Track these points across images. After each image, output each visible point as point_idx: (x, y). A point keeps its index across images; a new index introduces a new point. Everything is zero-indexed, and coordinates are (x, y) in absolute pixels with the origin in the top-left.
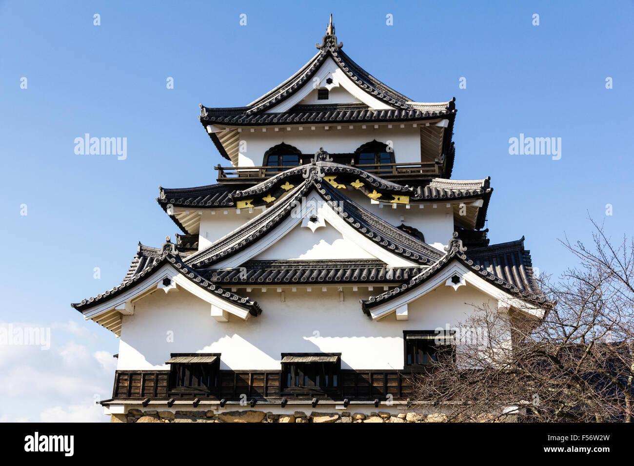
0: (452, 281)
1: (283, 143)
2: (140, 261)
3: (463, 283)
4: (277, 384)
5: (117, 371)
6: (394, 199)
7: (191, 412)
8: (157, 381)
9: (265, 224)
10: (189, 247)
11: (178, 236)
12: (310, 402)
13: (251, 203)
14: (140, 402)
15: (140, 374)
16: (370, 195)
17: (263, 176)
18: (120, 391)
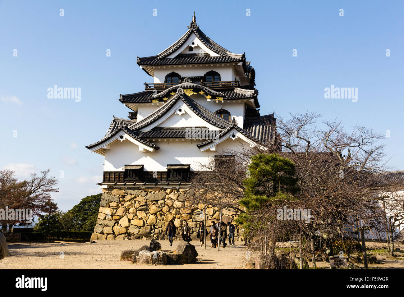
0: (232, 137)
1: (173, 72)
2: (114, 124)
3: (236, 137)
4: (165, 176)
5: (104, 172)
6: (217, 99)
7: (133, 187)
8: (119, 176)
9: (161, 112)
10: (134, 117)
11: (129, 113)
12: (178, 184)
13: (158, 101)
14: (113, 184)
15: (113, 173)
16: (207, 97)
17: (165, 87)
18: (106, 179)
